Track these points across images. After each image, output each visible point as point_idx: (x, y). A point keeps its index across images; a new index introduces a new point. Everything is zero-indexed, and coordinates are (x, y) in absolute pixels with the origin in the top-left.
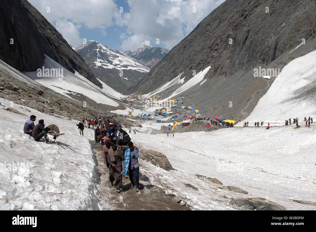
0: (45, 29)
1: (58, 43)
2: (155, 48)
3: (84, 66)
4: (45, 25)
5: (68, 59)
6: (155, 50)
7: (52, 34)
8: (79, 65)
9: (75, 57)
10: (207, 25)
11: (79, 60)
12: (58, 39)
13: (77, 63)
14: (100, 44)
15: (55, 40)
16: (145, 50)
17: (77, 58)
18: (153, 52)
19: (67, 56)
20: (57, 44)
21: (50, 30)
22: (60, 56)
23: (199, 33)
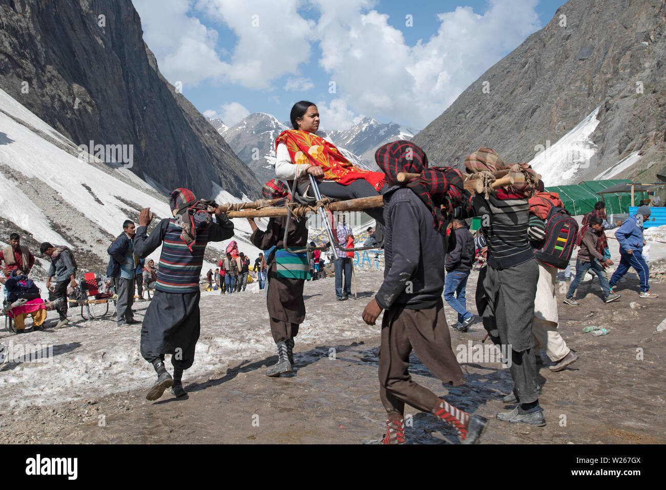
0: (203, 132)
1: (219, 152)
2: (387, 126)
3: (255, 186)
4: (202, 126)
5: (234, 176)
6: (386, 129)
7: (211, 139)
8: (248, 184)
9: (242, 172)
10: (460, 113)
11: (248, 175)
12: (219, 146)
13: (245, 181)
14: (276, 121)
15: (215, 147)
16: (366, 129)
17: (246, 173)
18: (383, 134)
19: (232, 172)
20: (218, 156)
21: (209, 132)
22: (223, 174)
23: (446, 125)
